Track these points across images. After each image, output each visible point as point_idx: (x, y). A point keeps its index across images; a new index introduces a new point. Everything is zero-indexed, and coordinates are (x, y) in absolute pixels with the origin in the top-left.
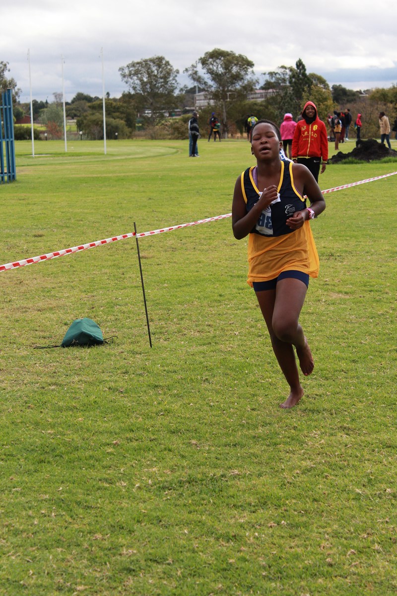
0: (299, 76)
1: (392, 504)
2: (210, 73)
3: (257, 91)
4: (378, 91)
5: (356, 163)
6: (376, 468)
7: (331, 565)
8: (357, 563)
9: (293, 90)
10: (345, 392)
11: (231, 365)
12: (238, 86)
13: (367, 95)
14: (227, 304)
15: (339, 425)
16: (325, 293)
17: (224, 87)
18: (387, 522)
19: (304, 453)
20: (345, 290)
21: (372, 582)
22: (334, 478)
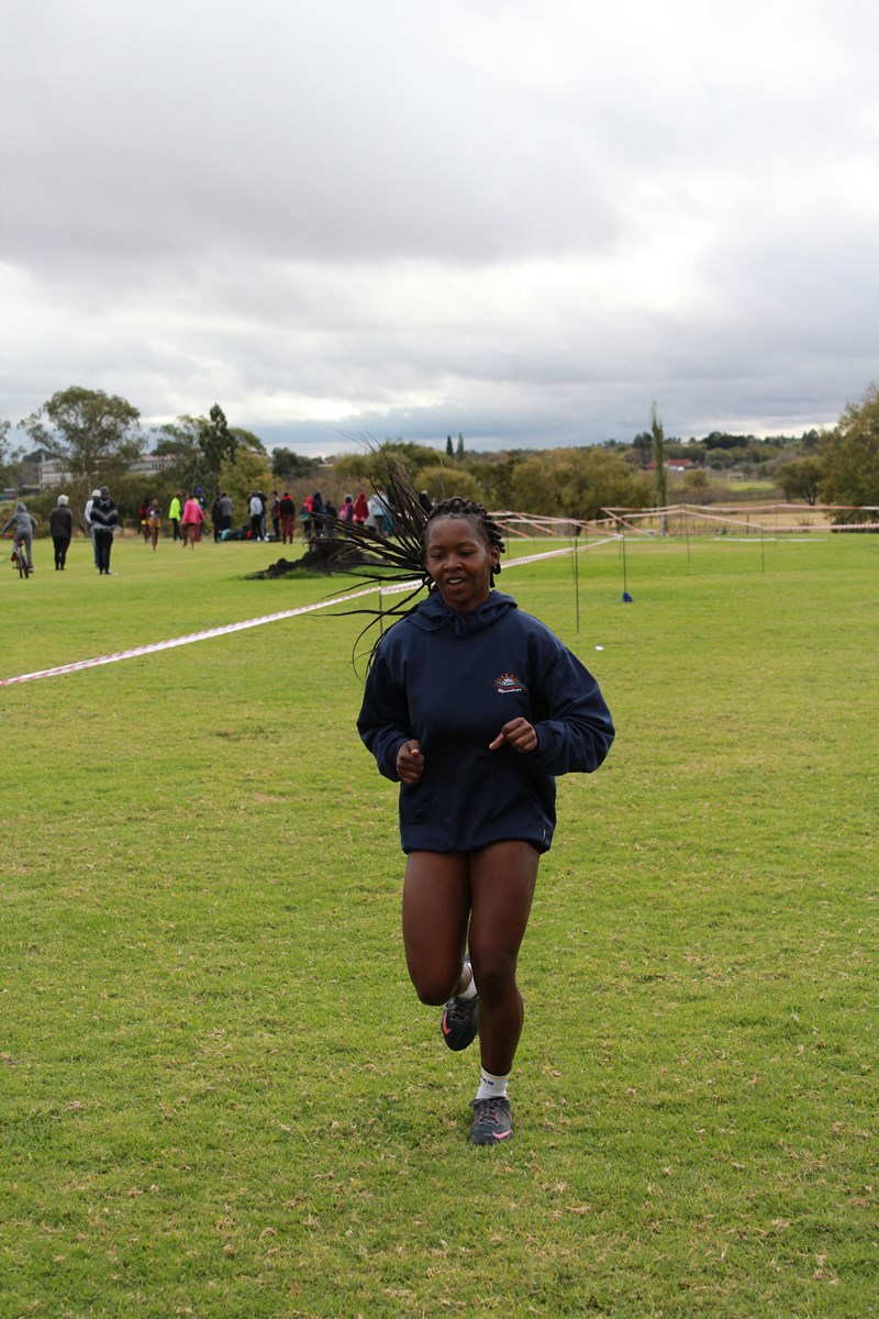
0: (215, 434)
1: (341, 1147)
2: (64, 428)
3: (147, 459)
4: (348, 458)
5: (309, 577)
6: (317, 1087)
7: (231, 1256)
8: (276, 1249)
9: (206, 456)
10: (271, 960)
11: (77, 921)
12: (112, 449)
13: (331, 465)
14: (77, 818)
15: (258, 1018)
16: (246, 795)
17: (88, 452)
18: (331, 1178)
19: (197, 1068)
20: (280, 789)
21: (299, 1282)
22: (245, 1107)
